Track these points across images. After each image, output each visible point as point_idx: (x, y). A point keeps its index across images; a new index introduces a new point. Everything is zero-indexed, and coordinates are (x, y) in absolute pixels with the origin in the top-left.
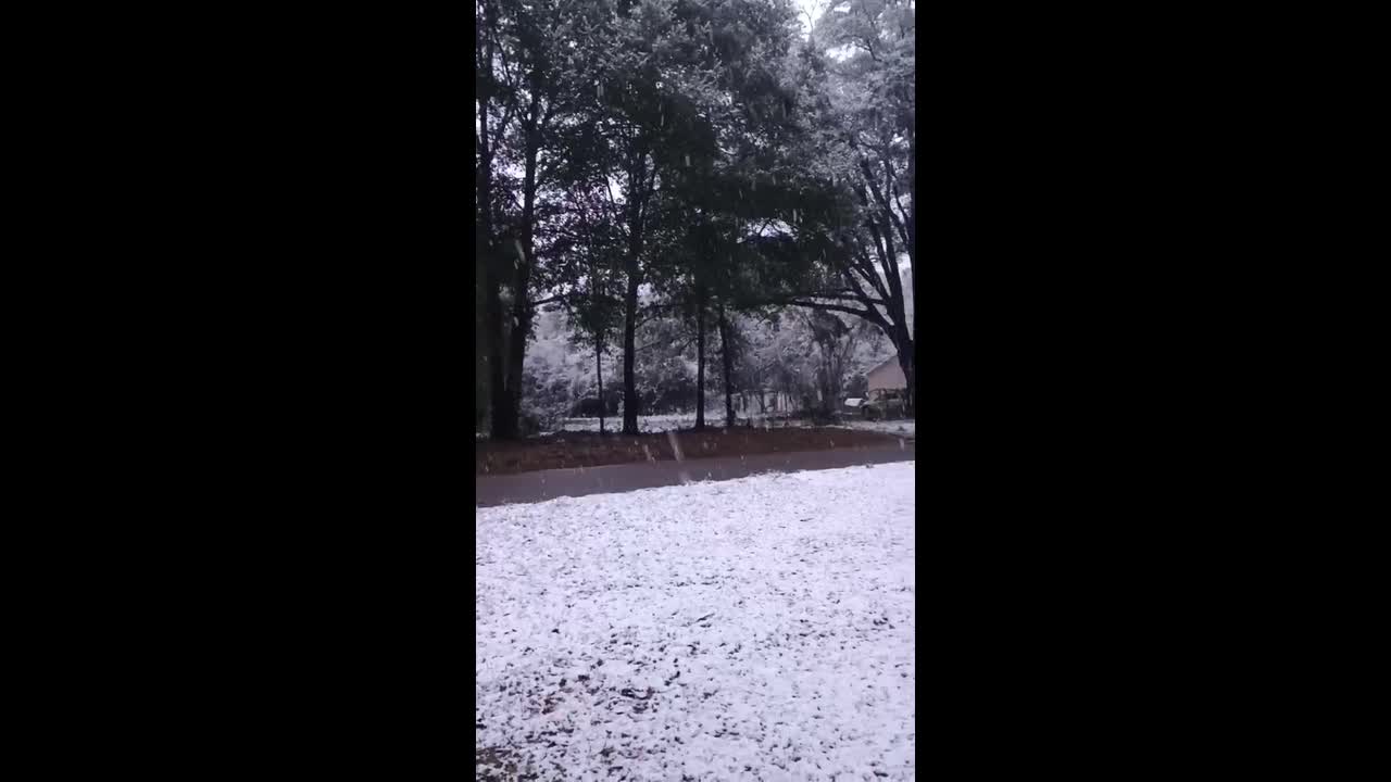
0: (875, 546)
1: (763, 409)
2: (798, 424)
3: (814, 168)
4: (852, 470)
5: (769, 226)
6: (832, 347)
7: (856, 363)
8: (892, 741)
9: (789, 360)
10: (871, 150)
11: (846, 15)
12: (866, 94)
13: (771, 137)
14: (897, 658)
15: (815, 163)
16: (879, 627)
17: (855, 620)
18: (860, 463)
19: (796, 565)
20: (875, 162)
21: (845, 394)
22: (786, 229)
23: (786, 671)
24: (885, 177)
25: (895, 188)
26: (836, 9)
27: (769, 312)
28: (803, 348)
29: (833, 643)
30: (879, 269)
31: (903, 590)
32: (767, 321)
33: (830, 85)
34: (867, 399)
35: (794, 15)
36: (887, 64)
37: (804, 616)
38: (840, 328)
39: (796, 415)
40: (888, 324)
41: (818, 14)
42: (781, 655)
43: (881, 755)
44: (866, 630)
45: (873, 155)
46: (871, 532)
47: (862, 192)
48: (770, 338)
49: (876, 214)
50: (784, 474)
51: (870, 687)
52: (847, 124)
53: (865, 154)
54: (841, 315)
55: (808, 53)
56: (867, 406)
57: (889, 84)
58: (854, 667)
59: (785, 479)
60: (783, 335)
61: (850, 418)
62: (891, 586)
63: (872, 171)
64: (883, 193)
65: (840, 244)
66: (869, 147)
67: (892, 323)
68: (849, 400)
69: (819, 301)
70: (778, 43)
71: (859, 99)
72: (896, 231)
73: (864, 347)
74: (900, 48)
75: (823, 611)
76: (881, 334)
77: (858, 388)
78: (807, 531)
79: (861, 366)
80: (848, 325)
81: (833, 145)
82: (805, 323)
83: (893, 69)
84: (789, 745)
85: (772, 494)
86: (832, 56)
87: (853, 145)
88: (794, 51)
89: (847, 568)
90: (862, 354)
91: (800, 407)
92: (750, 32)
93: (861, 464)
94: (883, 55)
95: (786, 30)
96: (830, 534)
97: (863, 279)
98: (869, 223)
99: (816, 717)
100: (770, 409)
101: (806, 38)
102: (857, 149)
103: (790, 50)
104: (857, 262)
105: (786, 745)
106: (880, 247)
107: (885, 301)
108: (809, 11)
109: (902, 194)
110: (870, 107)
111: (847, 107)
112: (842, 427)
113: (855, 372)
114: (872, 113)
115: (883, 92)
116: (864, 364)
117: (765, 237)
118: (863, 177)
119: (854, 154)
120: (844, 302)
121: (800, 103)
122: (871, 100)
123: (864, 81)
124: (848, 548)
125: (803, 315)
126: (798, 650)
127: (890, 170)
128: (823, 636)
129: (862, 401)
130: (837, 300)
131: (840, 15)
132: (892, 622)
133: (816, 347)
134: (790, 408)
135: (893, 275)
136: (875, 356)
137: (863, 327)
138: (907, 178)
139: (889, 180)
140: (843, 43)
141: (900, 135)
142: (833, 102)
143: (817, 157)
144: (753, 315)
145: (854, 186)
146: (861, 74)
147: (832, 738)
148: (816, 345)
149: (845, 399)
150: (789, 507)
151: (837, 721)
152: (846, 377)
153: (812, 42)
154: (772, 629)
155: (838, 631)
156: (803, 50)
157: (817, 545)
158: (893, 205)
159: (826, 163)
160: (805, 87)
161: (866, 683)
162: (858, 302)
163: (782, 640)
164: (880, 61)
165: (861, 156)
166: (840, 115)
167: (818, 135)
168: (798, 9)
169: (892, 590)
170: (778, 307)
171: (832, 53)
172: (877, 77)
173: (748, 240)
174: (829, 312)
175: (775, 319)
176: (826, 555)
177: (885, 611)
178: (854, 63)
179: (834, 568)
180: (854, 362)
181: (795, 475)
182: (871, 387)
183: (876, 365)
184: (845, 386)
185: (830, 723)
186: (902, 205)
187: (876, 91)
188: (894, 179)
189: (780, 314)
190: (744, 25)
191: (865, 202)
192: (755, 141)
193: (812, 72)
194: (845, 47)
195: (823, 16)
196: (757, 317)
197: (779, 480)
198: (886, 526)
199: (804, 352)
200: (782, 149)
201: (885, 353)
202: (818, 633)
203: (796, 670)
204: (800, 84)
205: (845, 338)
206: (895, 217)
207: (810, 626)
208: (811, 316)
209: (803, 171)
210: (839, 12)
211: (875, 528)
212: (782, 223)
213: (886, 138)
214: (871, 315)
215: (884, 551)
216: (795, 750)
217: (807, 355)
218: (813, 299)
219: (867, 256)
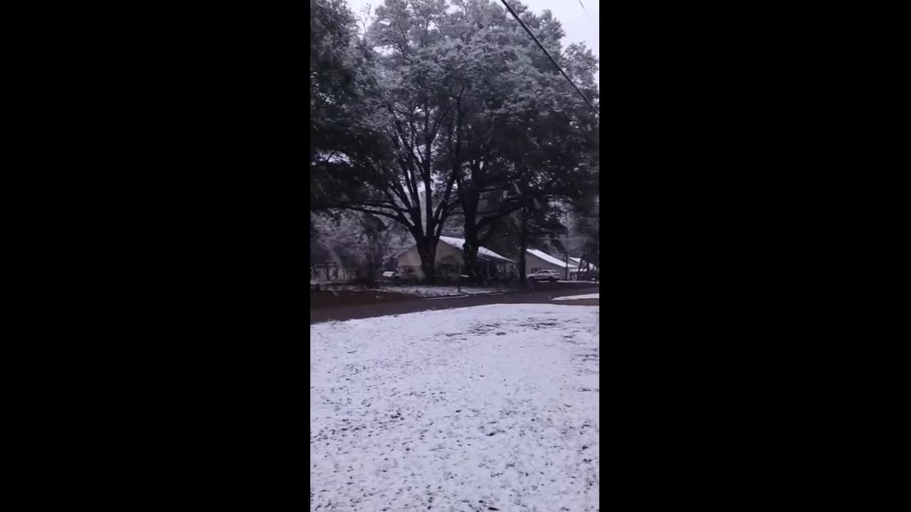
0: (396, 367)
1: (328, 278)
2: (351, 288)
3: (365, 121)
4: (385, 318)
5: (334, 156)
6: (375, 238)
7: (391, 249)
8: (398, 493)
9: (347, 245)
10: (402, 115)
11: (387, 27)
12: (400, 79)
13: (336, 98)
14: (405, 439)
15: (366, 119)
16: (395, 420)
17: (379, 416)
18: (389, 314)
19: (343, 382)
20: (405, 123)
21: (383, 269)
22: (346, 159)
23: (330, 455)
24: (411, 133)
25: (417, 140)
26: (381, 22)
27: (334, 213)
28: (356, 238)
29: (364, 433)
30: (406, 190)
31: (411, 394)
32: (332, 218)
33: (377, 71)
34: (397, 272)
35: (355, 21)
36: (412, 62)
37: (346, 417)
38: (381, 227)
39: (350, 283)
40: (411, 224)
41: (369, 23)
42: (328, 444)
43: (390, 503)
44: (386, 423)
45: (403, 118)
46: (393, 359)
47: (396, 140)
48: (334, 230)
49: (404, 155)
50: (339, 322)
51: (386, 459)
52: (387, 96)
53: (398, 117)
54: (382, 218)
55: (362, 47)
56: (397, 277)
57: (413, 75)
58: (376, 447)
59: (339, 325)
60: (343, 228)
61: (385, 285)
62: (404, 393)
63: (403, 128)
64: (409, 142)
65: (381, 172)
66: (401, 113)
67: (413, 225)
68: (386, 272)
69: (368, 208)
70: (342, 38)
71: (394, 82)
72: (417, 167)
73: (396, 239)
74: (421, 54)
75: (359, 412)
76: (407, 231)
77: (392, 265)
78: (352, 359)
79: (394, 251)
80: (386, 224)
81: (378, 108)
82: (358, 221)
83: (416, 66)
84: (330, 504)
85: (331, 335)
86: (378, 52)
87: (391, 111)
88: (352, 44)
89: (376, 383)
90: (395, 243)
91: (354, 277)
92: (323, 27)
93: (391, 314)
94: (410, 56)
95: (348, 30)
96: (368, 361)
97: (396, 196)
98: (400, 161)
99: (349, 484)
100: (333, 278)
101: (361, 37)
102: (393, 113)
103: (350, 43)
104: (392, 184)
105: (327, 505)
106: (407, 177)
107: (410, 210)
108: (364, 20)
109: (421, 145)
110: (401, 87)
111: (387, 86)
112: (380, 290)
113: (390, 255)
114: (403, 91)
115: (410, 79)
116: (396, 250)
117: (332, 163)
118: (396, 130)
119: (391, 116)
120: (384, 209)
121: (356, 78)
122: (402, 83)
123: (398, 71)
124: (379, 370)
125: (357, 217)
126: (340, 440)
127: (413, 129)
128: (357, 429)
129: (394, 274)
130: (379, 208)
131: (383, 26)
132: (403, 415)
133: (365, 238)
134: (347, 277)
135: (415, 194)
136: (403, 245)
137: (396, 226)
138: (423, 134)
139: (413, 134)
140: (385, 45)
141: (420, 108)
142: (378, 81)
143: (367, 115)
144: (322, 214)
145: (391, 136)
146: (397, 65)
147: (359, 495)
148: (365, 237)
149: (383, 272)
150: (341, 344)
151: (362, 484)
152: (385, 257)
153: (365, 41)
154: (322, 427)
155: (368, 425)
156: (358, 43)
157: (359, 368)
158: (415, 151)
159: (372, 119)
160: (359, 68)
161: (384, 457)
162: (392, 210)
163: (330, 435)
164: (408, 59)
165: (396, 118)
166: (382, 90)
167: (367, 101)
168: (356, 18)
169: (405, 395)
170: (340, 210)
171: (378, 49)
172: (406, 69)
173: (320, 164)
174: (375, 215)
175: (337, 218)
176: (364, 374)
177: (399, 409)
178: (392, 58)
179: (368, 383)
180: (390, 248)
181: (347, 322)
182: (400, 265)
183: (403, 251)
184: (383, 263)
185: (358, 487)
186: (421, 151)
187: (405, 78)
188: (416, 135)
189: (342, 215)
190: (318, 21)
191: (397, 147)
192: (326, 99)
193: (364, 60)
194: (386, 47)
195: (373, 24)
196: (325, 216)
197: (334, 326)
198: (403, 354)
199: (357, 240)
200: (344, 106)
201: (410, 243)
202: (354, 428)
203: (338, 454)
204: (356, 66)
205: (384, 233)
206: (417, 159)
207: (349, 423)
208: (362, 217)
209: (357, 122)
210: (382, 24)
211: (396, 356)
212: (344, 155)
213: (412, 109)
214: (401, 219)
215: (401, 369)
216: (333, 507)
217: (359, 243)
218: (363, 206)
219: (399, 181)
